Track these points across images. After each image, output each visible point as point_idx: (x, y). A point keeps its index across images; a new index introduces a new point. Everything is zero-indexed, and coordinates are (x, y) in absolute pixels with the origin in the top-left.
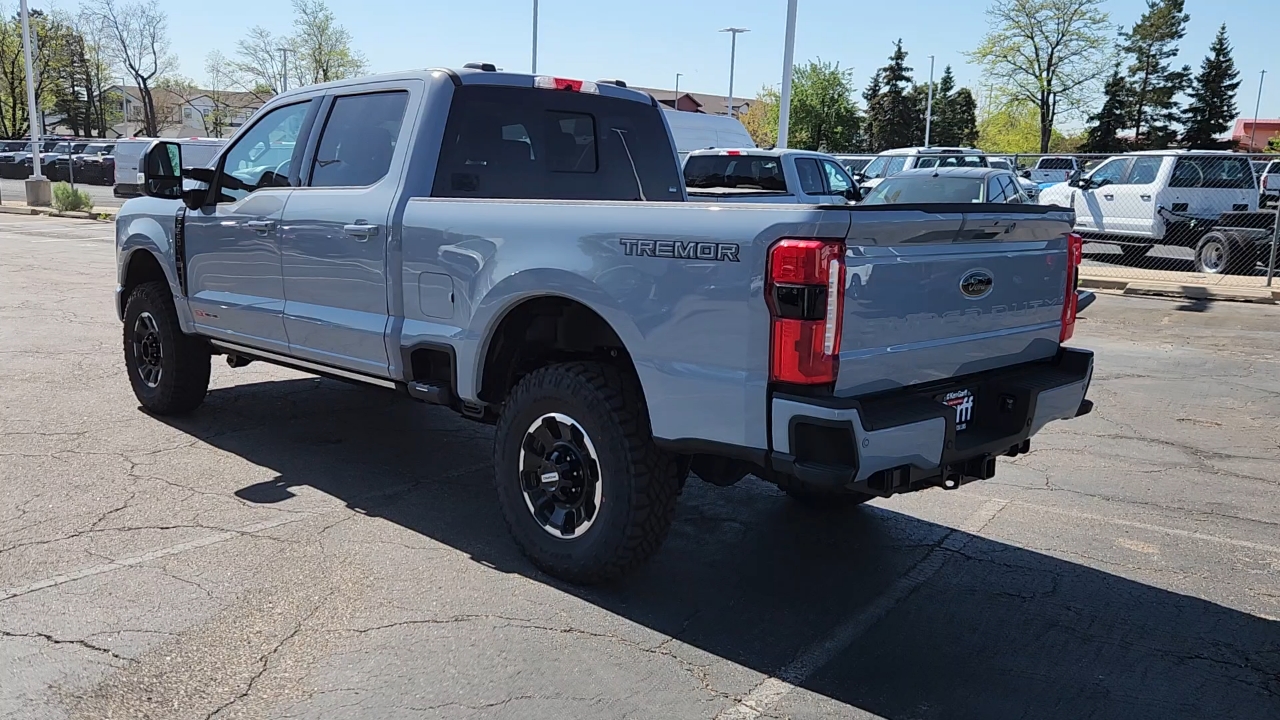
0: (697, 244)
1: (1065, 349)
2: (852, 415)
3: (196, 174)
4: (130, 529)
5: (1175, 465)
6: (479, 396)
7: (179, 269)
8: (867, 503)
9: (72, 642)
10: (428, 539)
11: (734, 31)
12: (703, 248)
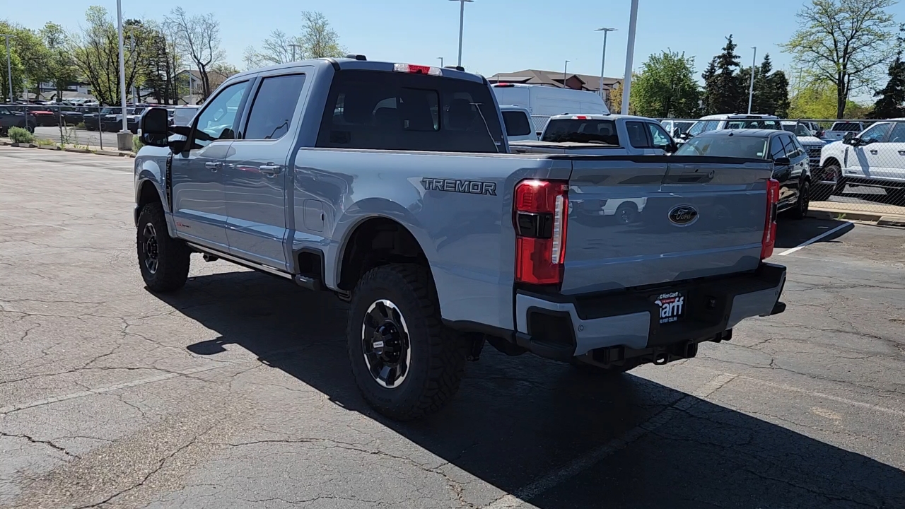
0: (470, 182)
1: (765, 264)
2: (570, 307)
3: (179, 130)
4: (109, 368)
5: (876, 354)
6: (338, 286)
7: (168, 194)
8: (628, 372)
9: (43, 442)
10: (305, 384)
11: (606, 30)
12: (474, 185)
